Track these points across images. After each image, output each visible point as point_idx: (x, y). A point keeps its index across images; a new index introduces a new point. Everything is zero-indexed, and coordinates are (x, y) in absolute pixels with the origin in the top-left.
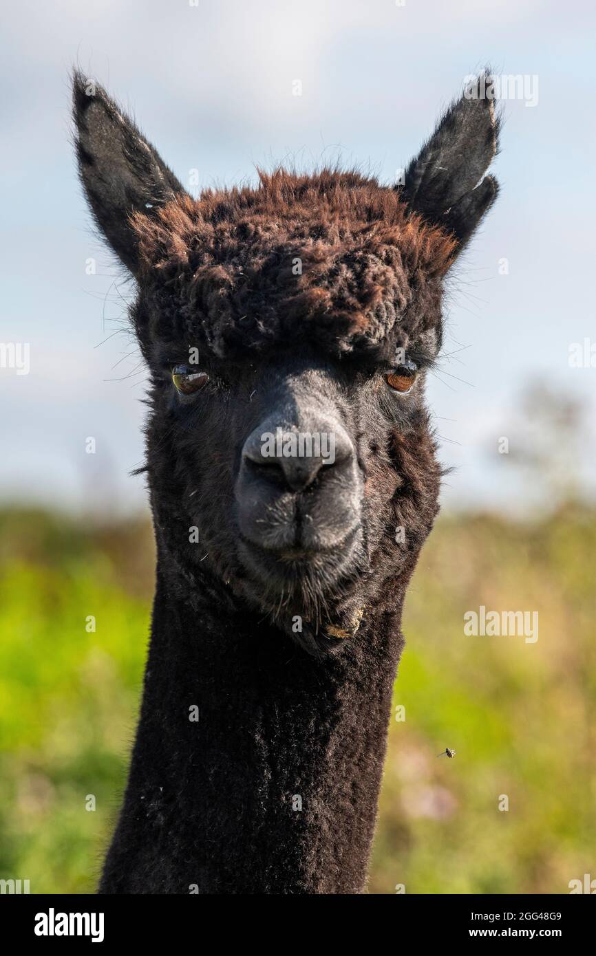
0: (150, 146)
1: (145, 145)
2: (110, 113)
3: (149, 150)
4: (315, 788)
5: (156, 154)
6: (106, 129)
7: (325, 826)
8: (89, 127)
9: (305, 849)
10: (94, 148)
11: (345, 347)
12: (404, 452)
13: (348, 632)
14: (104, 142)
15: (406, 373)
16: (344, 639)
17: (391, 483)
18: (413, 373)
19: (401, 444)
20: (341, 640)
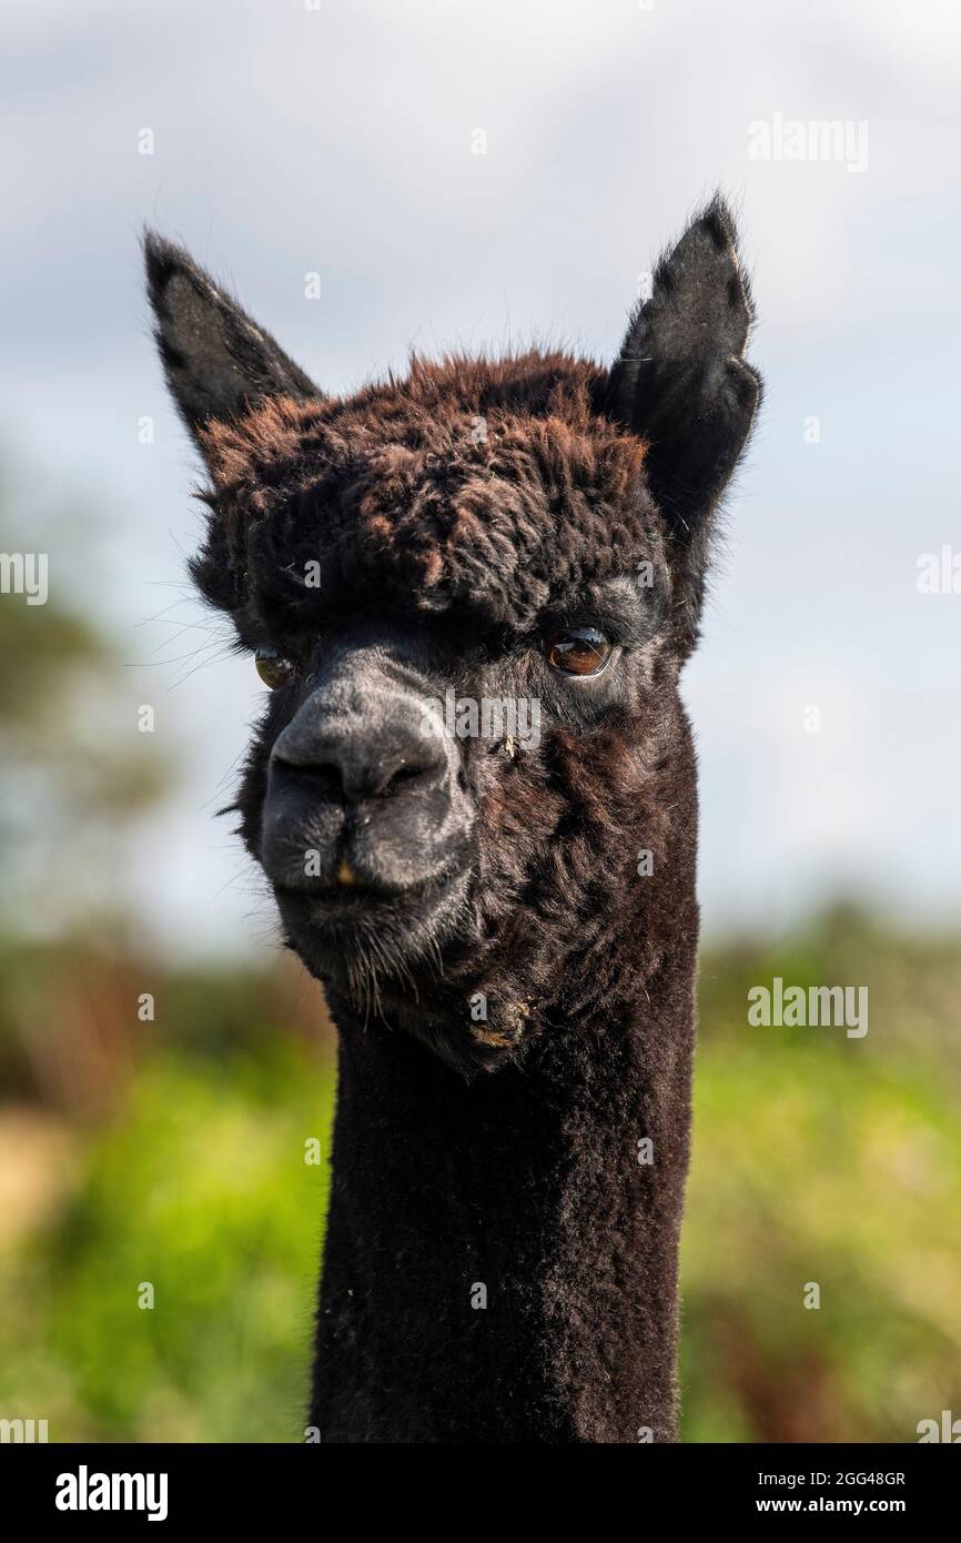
0: (263, 333)
1: (256, 332)
2: (199, 288)
3: (261, 339)
4: (550, 1265)
5: (272, 343)
6: (196, 313)
7: (576, 1320)
8: (172, 311)
9: (549, 1351)
10: (184, 342)
11: (426, 603)
12: (573, 763)
13: (504, 1037)
14: (197, 332)
15: (583, 647)
16: (505, 1048)
17: (551, 811)
18: (597, 646)
19: (568, 752)
20: (498, 1049)
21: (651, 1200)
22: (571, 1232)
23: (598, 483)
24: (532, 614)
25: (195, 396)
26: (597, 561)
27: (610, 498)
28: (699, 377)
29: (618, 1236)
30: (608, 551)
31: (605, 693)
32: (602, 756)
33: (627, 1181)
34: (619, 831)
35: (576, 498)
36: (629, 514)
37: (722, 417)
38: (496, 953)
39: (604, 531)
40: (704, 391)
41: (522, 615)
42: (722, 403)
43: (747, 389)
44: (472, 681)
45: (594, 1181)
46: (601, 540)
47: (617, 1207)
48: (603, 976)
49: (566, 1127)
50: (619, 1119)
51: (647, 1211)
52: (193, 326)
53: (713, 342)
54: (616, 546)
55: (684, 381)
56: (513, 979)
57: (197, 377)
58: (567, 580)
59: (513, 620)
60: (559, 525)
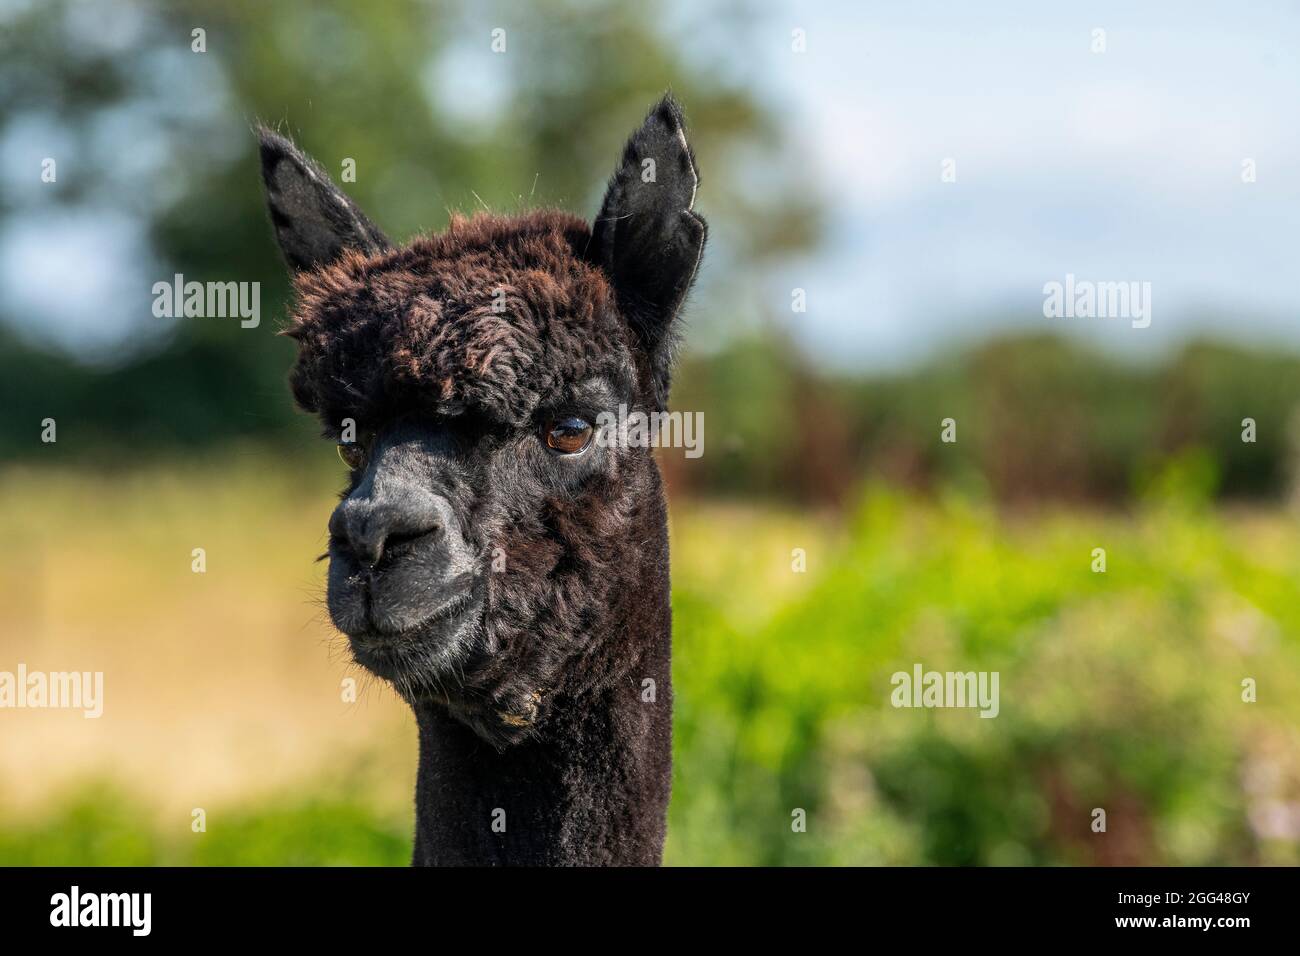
1: (342, 200)
2: (301, 169)
3: (347, 205)
6: (299, 187)
8: (281, 187)
10: (289, 209)
11: (443, 411)
12: (563, 520)
13: (524, 719)
14: (299, 201)
15: (571, 432)
16: (525, 726)
17: (550, 555)
18: (581, 431)
19: (559, 513)
20: (519, 728)
21: (632, 826)
22: (569, 851)
23: (572, 313)
24: (527, 415)
25: (299, 247)
26: (574, 370)
27: (583, 324)
28: (659, 225)
29: (606, 853)
30: (583, 361)
31: (588, 466)
32: (584, 512)
33: (612, 813)
34: (602, 566)
35: (558, 327)
36: (599, 333)
37: (678, 253)
38: (509, 660)
39: (579, 346)
40: (663, 234)
41: (519, 415)
42: (677, 242)
43: (695, 232)
44: (482, 468)
45: (586, 815)
46: (577, 355)
47: (604, 832)
48: (598, 669)
49: (565, 778)
50: (603, 770)
51: (628, 834)
52: (296, 197)
53: (669, 198)
54: (588, 357)
55: (646, 228)
56: (527, 678)
57: (299, 233)
58: (553, 387)
59: (513, 421)
60: (546, 347)
